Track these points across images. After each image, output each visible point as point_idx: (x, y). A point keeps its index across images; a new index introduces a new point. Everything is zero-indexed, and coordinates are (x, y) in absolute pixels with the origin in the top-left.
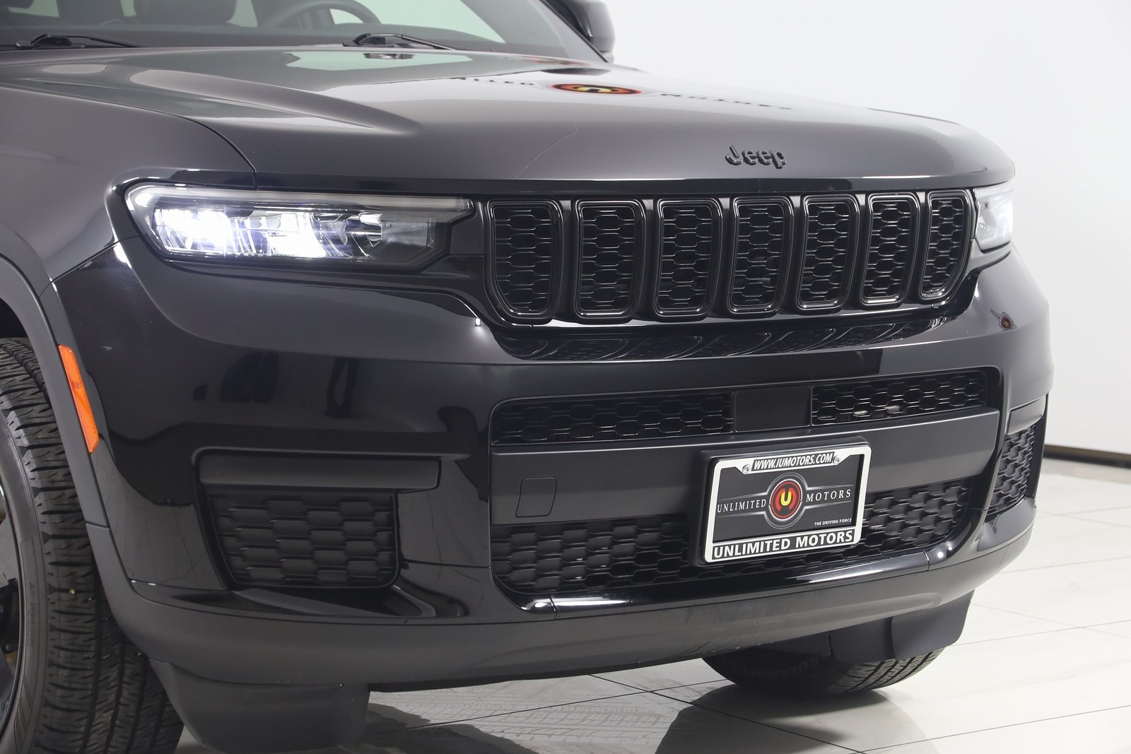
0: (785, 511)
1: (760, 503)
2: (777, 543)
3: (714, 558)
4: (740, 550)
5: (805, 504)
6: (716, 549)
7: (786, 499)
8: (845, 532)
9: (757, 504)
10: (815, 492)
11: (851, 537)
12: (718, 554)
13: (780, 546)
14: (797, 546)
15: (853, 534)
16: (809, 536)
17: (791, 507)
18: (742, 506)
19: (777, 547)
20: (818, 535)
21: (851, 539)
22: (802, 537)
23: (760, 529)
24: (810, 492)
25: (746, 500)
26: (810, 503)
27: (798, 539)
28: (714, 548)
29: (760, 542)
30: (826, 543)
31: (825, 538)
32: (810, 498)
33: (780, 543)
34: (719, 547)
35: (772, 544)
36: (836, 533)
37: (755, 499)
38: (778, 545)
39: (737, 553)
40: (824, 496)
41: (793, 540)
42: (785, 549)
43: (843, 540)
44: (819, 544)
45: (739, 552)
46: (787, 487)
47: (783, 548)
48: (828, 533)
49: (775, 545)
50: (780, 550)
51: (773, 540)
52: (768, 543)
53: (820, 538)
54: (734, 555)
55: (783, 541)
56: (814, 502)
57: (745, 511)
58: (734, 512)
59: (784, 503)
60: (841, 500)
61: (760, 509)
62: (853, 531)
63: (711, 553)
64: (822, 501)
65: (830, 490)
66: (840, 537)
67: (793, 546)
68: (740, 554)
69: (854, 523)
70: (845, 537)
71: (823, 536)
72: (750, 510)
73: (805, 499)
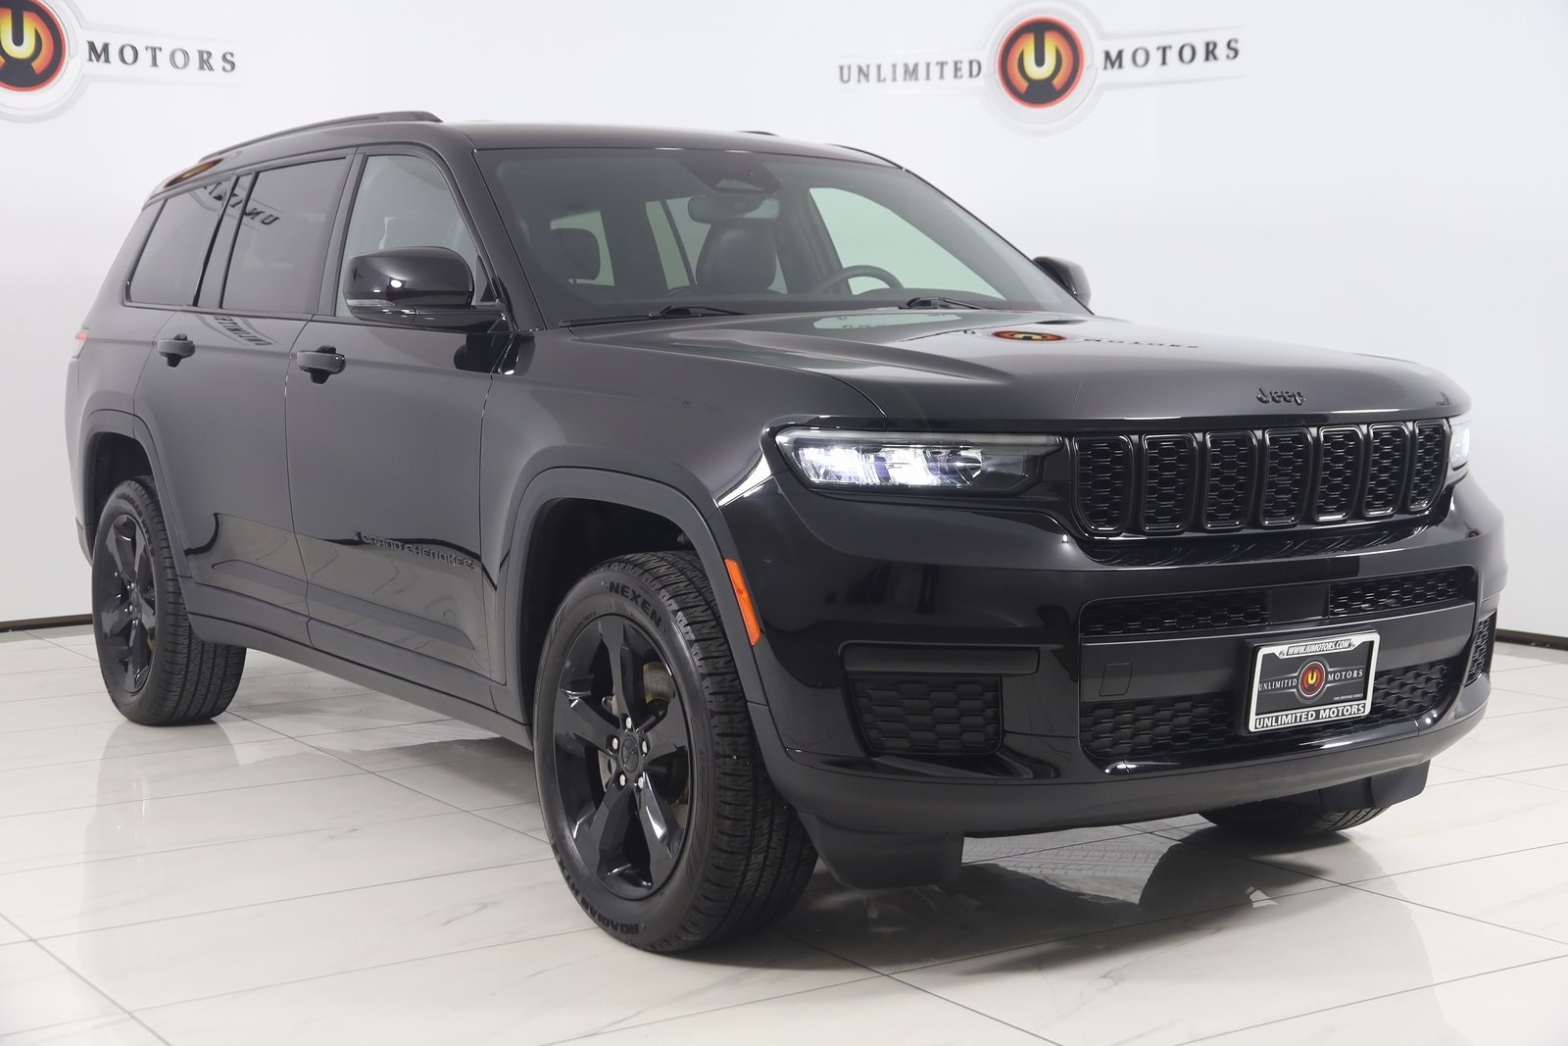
0: (1311, 689)
1: (1292, 682)
2: (1305, 715)
7: (1312, 679)
8: (1358, 705)
9: (1290, 683)
10: (1334, 672)
11: (1362, 710)
14: (1321, 717)
15: (1364, 707)
16: (1330, 709)
17: (1316, 685)
18: (1278, 686)
19: (1305, 718)
20: (1337, 708)
22: (1325, 710)
23: (1292, 703)
24: (1331, 673)
25: (1281, 680)
26: (1330, 682)
27: (1322, 711)
28: (1256, 719)
30: (1343, 715)
31: (1343, 710)
32: (1331, 678)
33: (1307, 715)
34: (1260, 719)
35: (1301, 717)
36: (1351, 706)
37: (1288, 678)
39: (1275, 724)
40: (1341, 675)
41: (1318, 712)
42: (1311, 720)
43: (1356, 713)
44: (1337, 715)
46: (1313, 669)
47: (1309, 719)
48: (1344, 707)
49: (1303, 717)
50: (1306, 721)
51: (1304, 712)
52: (1298, 715)
53: (1339, 711)
54: (1273, 726)
55: (1310, 713)
56: (1334, 681)
58: (1272, 690)
59: (1311, 682)
60: (1355, 678)
61: (1292, 687)
62: (1364, 704)
63: (1255, 723)
64: (1339, 680)
65: (1340, 672)
66: (1355, 709)
67: (1317, 717)
68: (1278, 724)
69: (1365, 698)
70: (1359, 710)
71: (1340, 709)
72: (1284, 688)
73: (1327, 676)
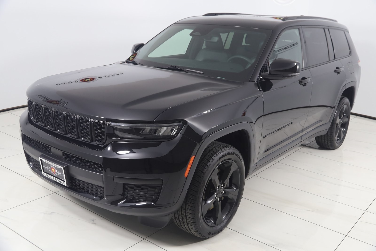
3: (44, 175)
4: (47, 176)
17: (54, 172)
18: (47, 168)
19: (53, 178)
20: (59, 180)
24: (57, 171)
29: (50, 176)
30: (61, 183)
44: (59, 182)
46: (53, 168)
48: (61, 181)
56: (58, 174)
61: (50, 170)
67: (55, 180)
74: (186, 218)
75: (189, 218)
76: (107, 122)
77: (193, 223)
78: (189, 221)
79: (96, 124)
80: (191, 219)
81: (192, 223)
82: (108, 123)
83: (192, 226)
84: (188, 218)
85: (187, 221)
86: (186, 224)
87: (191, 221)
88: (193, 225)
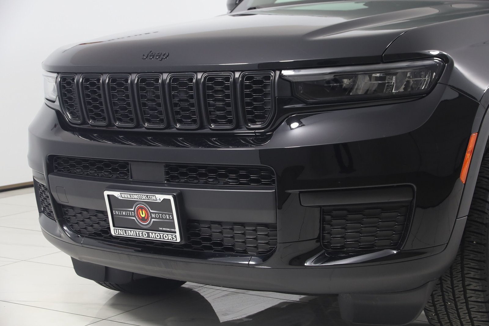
0: (143, 219)
1: (132, 213)
2: (141, 233)
3: (115, 234)
4: (126, 233)
5: (152, 218)
6: (115, 230)
7: (143, 214)
8: (172, 235)
9: (131, 214)
10: (155, 213)
12: (117, 233)
13: (143, 235)
14: (151, 237)
15: (176, 237)
16: (155, 234)
17: (146, 218)
18: (124, 213)
19: (141, 235)
20: (159, 234)
21: (175, 239)
22: (152, 233)
23: (133, 225)
24: (153, 213)
25: (125, 211)
26: (154, 218)
28: (114, 229)
29: (134, 231)
30: (163, 238)
31: (163, 236)
32: (153, 216)
33: (143, 233)
34: (116, 229)
35: (139, 233)
36: (167, 235)
37: (129, 211)
38: (142, 234)
39: (124, 234)
40: (159, 216)
41: (148, 234)
43: (172, 239)
44: (160, 238)
45: (125, 234)
46: (142, 208)
47: (144, 236)
48: (164, 234)
49: (140, 234)
50: (143, 237)
51: (139, 231)
52: (137, 232)
53: (160, 236)
54: (123, 235)
55: (144, 233)
56: (156, 218)
57: (125, 216)
58: (121, 215)
59: (143, 216)
60: (168, 219)
62: (176, 235)
64: (159, 218)
65: (162, 214)
66: (170, 237)
67: (149, 236)
68: (126, 234)
70: (173, 238)
71: (162, 235)
72: (127, 216)
73: (151, 215)
74: (465, 294)
75: (473, 292)
76: (275, 71)
77: (483, 304)
78: (472, 299)
79: (247, 82)
80: (477, 293)
81: (480, 304)
82: (278, 73)
83: (480, 314)
84: (469, 293)
85: (467, 303)
86: (463, 311)
87: (479, 300)
88: (484, 310)
